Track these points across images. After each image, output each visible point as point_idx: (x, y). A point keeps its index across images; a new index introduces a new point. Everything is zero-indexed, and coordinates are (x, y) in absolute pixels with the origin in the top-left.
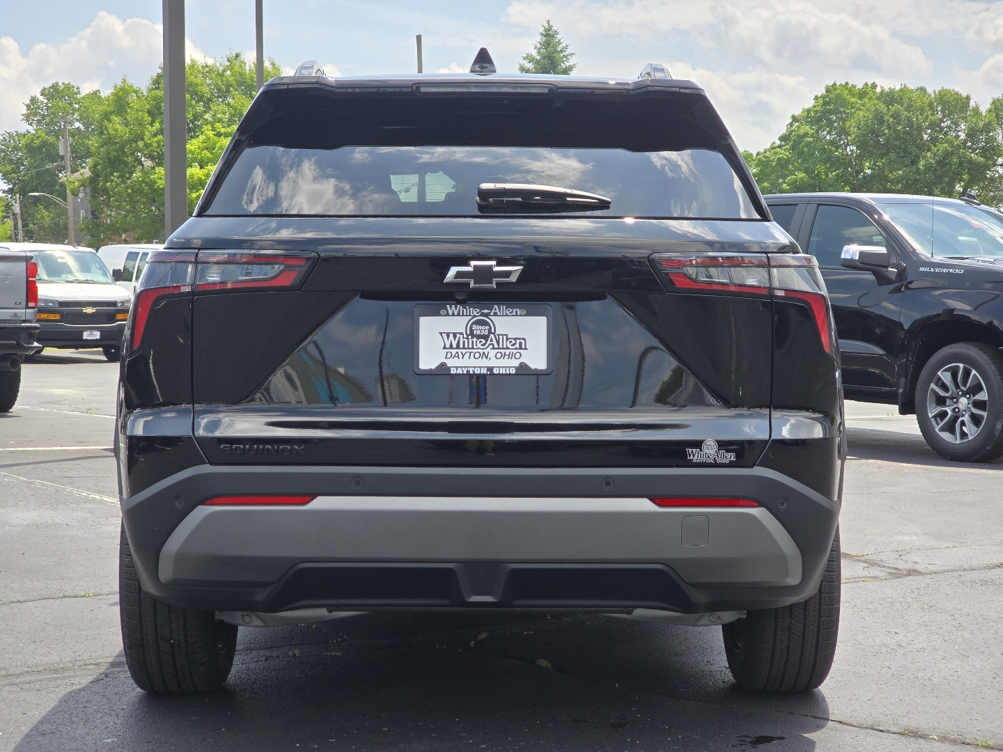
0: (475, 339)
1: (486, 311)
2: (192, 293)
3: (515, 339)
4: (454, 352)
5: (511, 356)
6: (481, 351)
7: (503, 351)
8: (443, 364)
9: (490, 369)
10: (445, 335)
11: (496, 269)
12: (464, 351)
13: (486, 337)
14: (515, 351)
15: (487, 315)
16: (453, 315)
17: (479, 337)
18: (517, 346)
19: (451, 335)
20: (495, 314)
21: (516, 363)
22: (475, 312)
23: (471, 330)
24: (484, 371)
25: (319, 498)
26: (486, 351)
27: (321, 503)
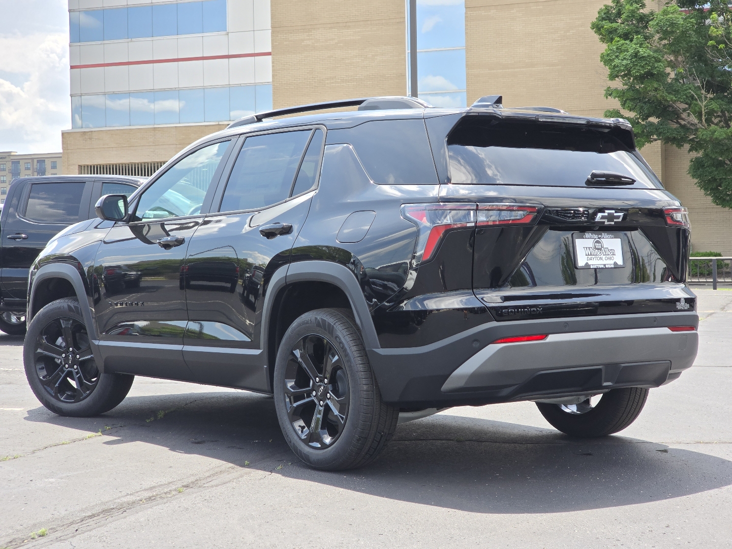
0: (597, 250)
1: (600, 236)
2: (476, 226)
3: (611, 250)
4: (590, 257)
5: (610, 259)
6: (600, 256)
7: (607, 256)
8: (587, 263)
9: (605, 265)
10: (585, 248)
11: (615, 214)
12: (594, 256)
13: (600, 249)
14: (612, 256)
15: (599, 238)
16: (588, 238)
17: (598, 249)
18: (612, 253)
19: (588, 249)
20: (603, 238)
21: (612, 262)
22: (596, 236)
23: (595, 246)
24: (603, 266)
25: (550, 336)
26: (601, 256)
27: (552, 338)
